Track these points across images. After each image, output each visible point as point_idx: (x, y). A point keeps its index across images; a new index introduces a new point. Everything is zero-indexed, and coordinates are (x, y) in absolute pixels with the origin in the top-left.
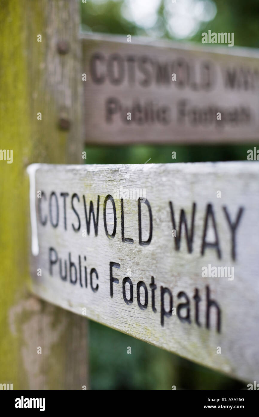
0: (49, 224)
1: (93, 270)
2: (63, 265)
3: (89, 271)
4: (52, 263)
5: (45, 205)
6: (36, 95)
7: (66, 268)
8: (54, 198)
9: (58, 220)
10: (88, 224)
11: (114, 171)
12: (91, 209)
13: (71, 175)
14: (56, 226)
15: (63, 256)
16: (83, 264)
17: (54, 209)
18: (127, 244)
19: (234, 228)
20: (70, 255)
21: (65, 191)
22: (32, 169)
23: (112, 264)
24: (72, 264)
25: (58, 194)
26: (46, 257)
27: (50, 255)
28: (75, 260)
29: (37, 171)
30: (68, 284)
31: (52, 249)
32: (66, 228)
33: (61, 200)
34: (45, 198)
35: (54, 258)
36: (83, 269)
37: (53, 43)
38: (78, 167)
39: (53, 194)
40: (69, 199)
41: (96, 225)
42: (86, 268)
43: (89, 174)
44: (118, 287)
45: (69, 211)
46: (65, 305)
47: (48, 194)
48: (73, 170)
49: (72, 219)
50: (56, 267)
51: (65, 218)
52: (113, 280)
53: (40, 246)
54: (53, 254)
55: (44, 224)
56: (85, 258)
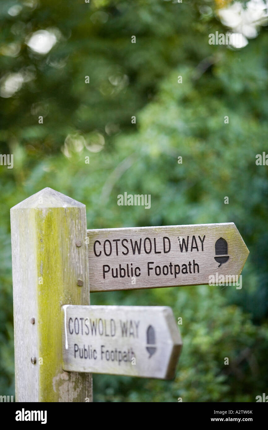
0: (74, 333)
1: (95, 351)
2: (81, 351)
3: (93, 351)
4: (76, 351)
5: (72, 324)
6: (65, 270)
7: (82, 352)
8: (76, 320)
9: (79, 331)
10: (92, 330)
11: (102, 309)
12: (94, 325)
13: (84, 310)
14: (77, 334)
15: (81, 347)
16: (90, 348)
17: (77, 326)
18: (107, 338)
19: (137, 326)
20: (84, 346)
21: (81, 317)
22: (65, 307)
23: (102, 346)
24: (85, 350)
25: (79, 319)
26: (73, 349)
27: (75, 347)
28: (87, 348)
29: (68, 308)
30: (83, 359)
31: (75, 345)
32: (82, 334)
33: (80, 321)
34: (72, 321)
35: (76, 349)
36: (90, 351)
37: (74, 242)
38: (88, 307)
39: (76, 319)
40: (84, 321)
41: (96, 331)
42: (91, 350)
43: (93, 310)
44: (104, 355)
45: (84, 326)
46: (82, 370)
47: (74, 319)
48: (85, 308)
49: (85, 329)
50: (78, 353)
51: (82, 330)
52: (102, 352)
53: (69, 345)
54: (76, 346)
55: (72, 333)
56: (91, 346)
